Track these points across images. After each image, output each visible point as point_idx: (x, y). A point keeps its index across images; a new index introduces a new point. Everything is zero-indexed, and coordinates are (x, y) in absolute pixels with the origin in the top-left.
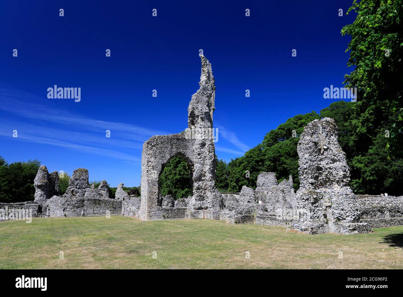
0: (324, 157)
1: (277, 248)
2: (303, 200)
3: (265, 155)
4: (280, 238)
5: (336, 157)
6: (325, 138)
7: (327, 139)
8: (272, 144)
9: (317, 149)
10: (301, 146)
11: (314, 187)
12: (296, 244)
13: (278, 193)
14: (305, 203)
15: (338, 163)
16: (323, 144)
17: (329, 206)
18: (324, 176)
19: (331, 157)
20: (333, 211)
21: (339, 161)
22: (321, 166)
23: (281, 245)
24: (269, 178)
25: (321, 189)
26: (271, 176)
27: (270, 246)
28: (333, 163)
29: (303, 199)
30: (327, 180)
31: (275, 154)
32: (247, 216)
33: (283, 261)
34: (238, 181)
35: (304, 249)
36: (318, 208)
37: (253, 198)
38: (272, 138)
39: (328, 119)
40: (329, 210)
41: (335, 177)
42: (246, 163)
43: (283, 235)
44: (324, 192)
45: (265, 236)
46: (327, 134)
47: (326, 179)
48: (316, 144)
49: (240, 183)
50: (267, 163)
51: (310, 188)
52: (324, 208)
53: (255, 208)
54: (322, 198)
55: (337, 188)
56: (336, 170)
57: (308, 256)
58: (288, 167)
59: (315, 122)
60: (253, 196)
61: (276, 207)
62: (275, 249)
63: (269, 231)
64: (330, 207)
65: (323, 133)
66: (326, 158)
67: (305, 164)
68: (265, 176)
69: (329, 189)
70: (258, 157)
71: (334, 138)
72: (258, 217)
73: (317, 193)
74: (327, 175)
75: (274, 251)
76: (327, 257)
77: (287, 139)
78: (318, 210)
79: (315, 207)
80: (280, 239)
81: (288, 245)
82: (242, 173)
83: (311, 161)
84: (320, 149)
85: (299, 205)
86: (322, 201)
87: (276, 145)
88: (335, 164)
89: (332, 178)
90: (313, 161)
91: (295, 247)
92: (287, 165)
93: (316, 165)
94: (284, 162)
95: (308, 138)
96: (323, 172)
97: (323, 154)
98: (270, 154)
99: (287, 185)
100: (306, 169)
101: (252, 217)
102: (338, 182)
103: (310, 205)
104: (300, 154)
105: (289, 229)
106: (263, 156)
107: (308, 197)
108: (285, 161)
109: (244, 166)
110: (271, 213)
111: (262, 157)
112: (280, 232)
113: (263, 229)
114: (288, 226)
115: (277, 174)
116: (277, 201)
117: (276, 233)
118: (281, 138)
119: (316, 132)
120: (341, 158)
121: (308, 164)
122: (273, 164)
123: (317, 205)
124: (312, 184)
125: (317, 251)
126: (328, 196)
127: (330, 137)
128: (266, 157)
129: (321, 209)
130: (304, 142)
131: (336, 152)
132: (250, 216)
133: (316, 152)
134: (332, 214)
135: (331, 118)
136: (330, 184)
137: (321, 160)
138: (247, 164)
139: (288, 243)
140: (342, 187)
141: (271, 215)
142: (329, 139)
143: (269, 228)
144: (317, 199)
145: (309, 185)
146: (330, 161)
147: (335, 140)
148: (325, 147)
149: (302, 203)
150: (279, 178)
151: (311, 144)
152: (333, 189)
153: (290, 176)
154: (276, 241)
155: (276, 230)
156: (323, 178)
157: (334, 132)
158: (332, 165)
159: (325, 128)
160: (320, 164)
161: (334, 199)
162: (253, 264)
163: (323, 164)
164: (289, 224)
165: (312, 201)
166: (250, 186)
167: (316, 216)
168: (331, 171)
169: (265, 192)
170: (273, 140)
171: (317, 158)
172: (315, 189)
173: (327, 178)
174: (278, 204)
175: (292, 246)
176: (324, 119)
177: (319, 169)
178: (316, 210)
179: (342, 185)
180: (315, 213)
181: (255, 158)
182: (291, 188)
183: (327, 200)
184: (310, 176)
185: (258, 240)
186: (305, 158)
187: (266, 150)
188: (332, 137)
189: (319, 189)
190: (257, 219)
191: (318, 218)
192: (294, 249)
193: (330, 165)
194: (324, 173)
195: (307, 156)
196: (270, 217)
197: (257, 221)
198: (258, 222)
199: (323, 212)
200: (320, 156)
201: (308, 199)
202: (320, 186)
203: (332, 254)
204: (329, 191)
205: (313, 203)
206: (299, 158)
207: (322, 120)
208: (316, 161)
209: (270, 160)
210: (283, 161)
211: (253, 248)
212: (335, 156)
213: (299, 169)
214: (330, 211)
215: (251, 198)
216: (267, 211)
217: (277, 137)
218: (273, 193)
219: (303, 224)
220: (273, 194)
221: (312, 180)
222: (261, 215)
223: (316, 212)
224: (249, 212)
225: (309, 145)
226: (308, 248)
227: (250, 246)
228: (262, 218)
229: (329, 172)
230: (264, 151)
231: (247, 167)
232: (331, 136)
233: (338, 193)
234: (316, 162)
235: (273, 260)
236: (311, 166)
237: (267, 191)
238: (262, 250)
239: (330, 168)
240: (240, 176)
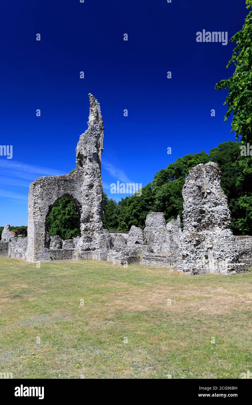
0: (207, 200)
1: (158, 291)
2: (186, 243)
3: (155, 194)
4: (162, 280)
5: (218, 201)
6: (209, 182)
7: (210, 183)
8: (162, 183)
9: (201, 193)
10: (186, 189)
11: (197, 229)
12: (176, 286)
13: (166, 233)
14: (187, 245)
15: (220, 206)
16: (206, 189)
17: (210, 248)
18: (206, 219)
19: (214, 201)
20: (214, 253)
21: (221, 205)
22: (204, 209)
23: (161, 287)
24: (158, 218)
25: (204, 231)
26: (160, 216)
27: (150, 288)
28: (216, 207)
29: (186, 241)
30: (210, 222)
31: (164, 194)
32: (133, 258)
33: (160, 304)
34: (127, 220)
35: (182, 291)
36: (200, 250)
37: (142, 238)
38: (163, 178)
39: (212, 163)
40: (211, 251)
41: (216, 219)
42: (136, 202)
43: (165, 277)
44: (207, 234)
45: (148, 278)
46: (211, 178)
47: (208, 221)
48: (200, 188)
49: (130, 222)
50: (156, 202)
51: (193, 230)
52: (206, 249)
53: (141, 249)
54: (204, 240)
55: (218, 230)
56: (218, 213)
57: (184, 299)
58: (176, 208)
59: (199, 166)
60: (141, 236)
61: (163, 247)
62: (155, 292)
63: (153, 272)
64: (211, 248)
65: (206, 177)
66: (209, 201)
67: (189, 208)
68: (154, 216)
69: (211, 231)
70: (148, 196)
71: (217, 182)
72: (143, 258)
73: (200, 235)
74: (209, 218)
75: (153, 294)
76: (200, 298)
77: (177, 178)
78: (200, 251)
79: (197, 248)
80: (161, 281)
81: (167, 287)
82: (132, 212)
83: (194, 204)
84: (204, 193)
85: (182, 247)
86: (204, 243)
87: (166, 184)
88: (217, 207)
89: (214, 221)
90: (197, 205)
91: (174, 290)
92: (176, 204)
93: (200, 208)
94: (173, 201)
95: (192, 182)
96: (206, 215)
97: (206, 198)
98: (159, 194)
99: (175, 225)
100: (190, 212)
101: (138, 258)
102: (219, 225)
103: (193, 247)
104: (185, 197)
105: (172, 270)
106: (153, 195)
107: (191, 239)
109: (134, 206)
110: (156, 254)
111: (152, 197)
112: (163, 273)
113: (148, 270)
114: (172, 267)
115: (166, 214)
116: (164, 241)
117: (159, 274)
118: (171, 178)
119: (200, 176)
120: (223, 201)
121: (192, 208)
122: (162, 203)
123: (199, 246)
124: (195, 227)
125: (193, 293)
126: (210, 238)
127: (213, 181)
128: (156, 196)
129: (203, 250)
130: (188, 186)
131: (218, 196)
132: (136, 257)
133: (200, 196)
134: (213, 255)
135: (215, 162)
136: (212, 227)
137: (204, 203)
138: (137, 204)
139: (168, 285)
140: (223, 229)
141: (156, 256)
142: (212, 183)
143: (153, 269)
144: (199, 241)
145: (192, 228)
146: (212, 205)
147: (218, 184)
148: (209, 191)
149: (185, 245)
150: (167, 218)
151: (195, 188)
152: (215, 231)
153: (178, 216)
154: (158, 283)
155: (160, 271)
156: (206, 221)
157: (217, 176)
158: (214, 208)
159: (208, 173)
160: (204, 207)
161: (215, 241)
162: (132, 307)
163: (206, 207)
164: (173, 265)
165: (194, 243)
166: (140, 225)
167: (197, 258)
168: (213, 214)
169: (154, 232)
170: (163, 179)
171: (201, 201)
172: (198, 231)
173: (210, 221)
174: (165, 244)
175: (171, 288)
176: (208, 164)
177: (202, 212)
178: (198, 252)
179: (223, 228)
180: (197, 255)
181: (145, 197)
182: (179, 228)
183: (209, 242)
184: (193, 219)
185: (141, 282)
186: (189, 202)
188: (215, 181)
189: (201, 231)
190: (143, 260)
191: (200, 258)
192: (173, 291)
193: (213, 208)
194: (207, 216)
195: (190, 199)
196: (156, 258)
197: (142, 262)
198: (144, 263)
199: (205, 254)
200: (204, 200)
201: (190, 241)
202: (203, 228)
203: (206, 295)
204: (211, 233)
205: (195, 245)
206: (184, 201)
207: (206, 164)
208: (199, 204)
209: (159, 200)
210: (172, 201)
211: (134, 291)
212: (217, 199)
213: (183, 212)
214: (211, 252)
215: (140, 237)
216: (152, 252)
217: (166, 176)
218: (160, 233)
219: (186, 266)
220: (161, 234)
221: (196, 223)
222: (147, 256)
223: (198, 253)
224: (135, 253)
225: (193, 189)
226: (186, 291)
227: (132, 289)
228: (147, 259)
229: (211, 215)
230: (154, 190)
231: (137, 206)
232: (214, 181)
233: (219, 235)
234: (199, 206)
235: (151, 303)
236: (194, 209)
237: (155, 231)
238: (142, 293)
239: (212, 211)
240: (130, 215)
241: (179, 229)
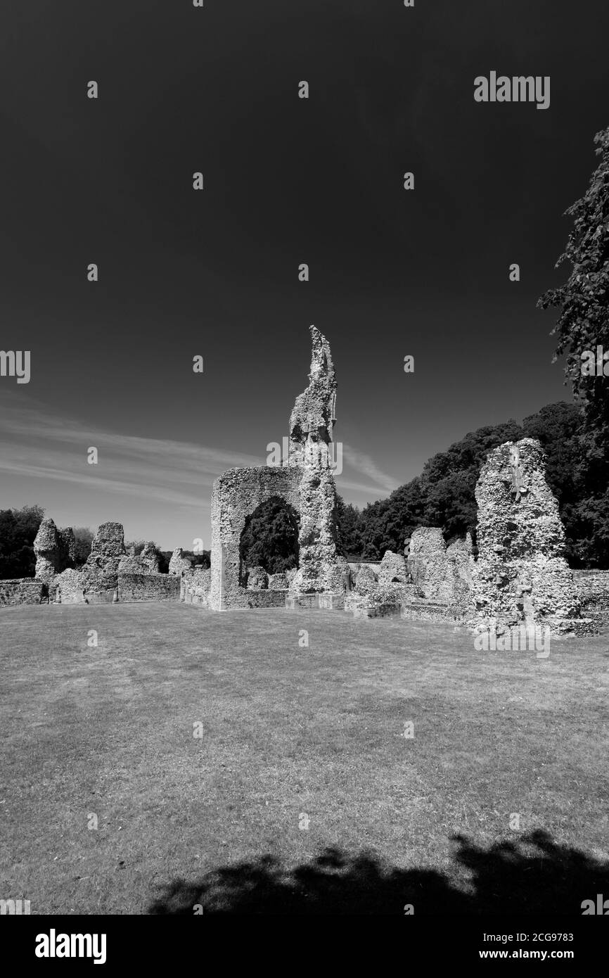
0: (520, 507)
1: (433, 664)
2: (483, 581)
3: (426, 497)
4: (440, 646)
5: (540, 508)
6: (524, 475)
7: (526, 476)
8: (439, 478)
9: (509, 494)
10: (482, 488)
11: (503, 558)
12: (466, 657)
13: (446, 564)
14: (485, 586)
15: (544, 517)
16: (520, 485)
17: (527, 591)
18: (519, 540)
19: (533, 507)
20: (534, 600)
21: (547, 515)
22: (515, 522)
23: (440, 658)
24: (432, 537)
25: (515, 562)
26: (436, 534)
27: (420, 660)
28: (537, 518)
29: (483, 578)
30: (525, 545)
31: (442, 495)
32: (389, 606)
33: (438, 687)
34: (378, 541)
35: (476, 666)
36: (508, 594)
37: (404, 572)
38: (439, 468)
39: (530, 441)
40: (528, 596)
41: (538, 541)
42: (393, 510)
43: (446, 640)
44: (520, 567)
45: (416, 642)
46: (527, 468)
47: (523, 544)
48: (507, 484)
49: (382, 545)
50: (429, 510)
51: (495, 560)
52: (519, 593)
53: (404, 592)
54: (515, 577)
55: (541, 560)
56: (540, 529)
57: (481, 680)
58: (464, 520)
59: (506, 447)
60: (403, 568)
61: (441, 587)
62: (429, 666)
63: (424, 631)
64: (529, 591)
65: (519, 466)
66: (524, 508)
67: (487, 519)
68: (425, 534)
69: (528, 561)
70: (414, 499)
71: (539, 475)
72: (408, 607)
73: (508, 568)
74: (525, 537)
75: (426, 670)
76: (511, 680)
77: (465, 468)
78: (509, 597)
79: (503, 591)
80: (439, 648)
81: (450, 659)
82: (386, 527)
83: (498, 514)
84: (514, 494)
85: (476, 588)
86: (516, 581)
87: (446, 479)
88: (539, 518)
89: (534, 544)
90: (502, 514)
91: (462, 663)
92: (463, 514)
93: (507, 521)
94: (458, 509)
95: (493, 474)
96: (519, 532)
97: (518, 502)
98: (434, 495)
99: (463, 550)
100: (489, 527)
101: (397, 607)
102: (543, 550)
103: (495, 589)
104: (480, 502)
105: (459, 629)
106: (422, 497)
107: (491, 575)
108: (460, 507)
109: (390, 517)
110: (430, 601)
111: (422, 500)
112: (442, 634)
113: (415, 628)
114: (458, 622)
115: (447, 529)
116: (444, 579)
117: (435, 635)
118: (455, 468)
119: (507, 463)
120: (550, 508)
121: (493, 519)
122: (439, 512)
123: (506, 588)
124: (499, 553)
125: (497, 670)
126: (526, 573)
127: (532, 472)
128: (428, 500)
129: (513, 595)
130: (486, 481)
131: (542, 499)
132: (394, 606)
133: (507, 499)
134: (532, 603)
135: (535, 439)
136: (531, 554)
137: (516, 512)
138: (394, 513)
139: (451, 655)
140: (550, 558)
141: (429, 604)
142: (529, 476)
143: (425, 626)
144: (507, 579)
145: (494, 556)
146: (531, 514)
147: (541, 477)
148: (523, 490)
149: (481, 585)
150: (448, 537)
151: (499, 485)
152: (535, 561)
153: (468, 535)
154: (433, 651)
155: (437, 630)
156: (518, 543)
157: (539, 464)
158: (534, 520)
159: (523, 458)
160: (514, 519)
161: (536, 579)
162: (388, 691)
163: (519, 518)
164: (459, 619)
165: (498, 582)
166: (400, 550)
167: (504, 608)
168: (532, 530)
169: (425, 562)
170: (440, 469)
171: (509, 508)
172: (505, 561)
173: (526, 542)
174: (445, 582)
175: (457, 660)
176: (522, 442)
177: (512, 527)
178: (504, 598)
179: (550, 556)
180: (502, 603)
181: (409, 502)
182: (469, 555)
183: (525, 580)
184: (496, 540)
185: (403, 648)
186: (488, 510)
187: (427, 488)
188: (536, 473)
189: (510, 561)
190: (407, 610)
191: (508, 610)
192: (460, 665)
193: (531, 521)
194: (521, 535)
195: (491, 505)
196: (429, 606)
197: (406, 614)
198: (409, 615)
199: (517, 601)
200: (514, 506)
201: (491, 579)
202: (513, 556)
203: (522, 675)
204: (529, 564)
205: (499, 586)
206: (478, 508)
207: (519, 443)
208: (506, 513)
209: (433, 506)
210: (456, 508)
211: (392, 664)
212: (539, 505)
213: (477, 528)
214: (529, 598)
215: (400, 571)
216: (423, 596)
217: (446, 465)
218: (436, 564)
219: (483, 621)
220: (437, 566)
221: (500, 547)
222: (413, 603)
223: (505, 600)
224: (392, 598)
225: (495, 487)
226: (483, 665)
227: (388, 660)
228: (414, 608)
229: (529, 532)
230: (424, 489)
231: (395, 516)
232: (534, 471)
233: (544, 568)
234: (506, 516)
235: (422, 685)
236: (498, 522)
237: (427, 560)
238: (406, 667)
239: (530, 526)
240: (382, 533)
241: (470, 557)
